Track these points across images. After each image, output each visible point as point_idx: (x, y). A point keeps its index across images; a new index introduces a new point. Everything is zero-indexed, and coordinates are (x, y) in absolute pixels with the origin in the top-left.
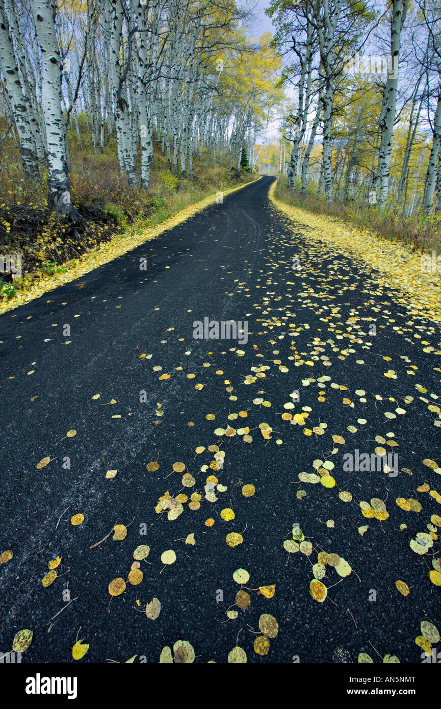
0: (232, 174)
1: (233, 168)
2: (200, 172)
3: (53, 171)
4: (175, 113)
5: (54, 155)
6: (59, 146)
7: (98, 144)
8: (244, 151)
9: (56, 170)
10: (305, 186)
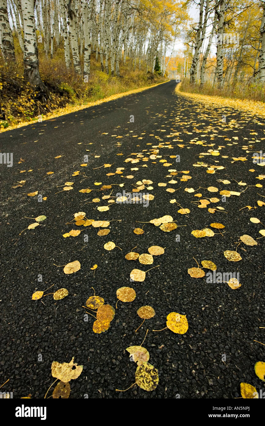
0: (148, 76)
1: (149, 72)
2: (125, 74)
3: (28, 54)
4: (107, 27)
5: (29, 42)
6: (32, 36)
7: (49, 52)
8: (157, 59)
9: (30, 53)
10: (203, 83)
